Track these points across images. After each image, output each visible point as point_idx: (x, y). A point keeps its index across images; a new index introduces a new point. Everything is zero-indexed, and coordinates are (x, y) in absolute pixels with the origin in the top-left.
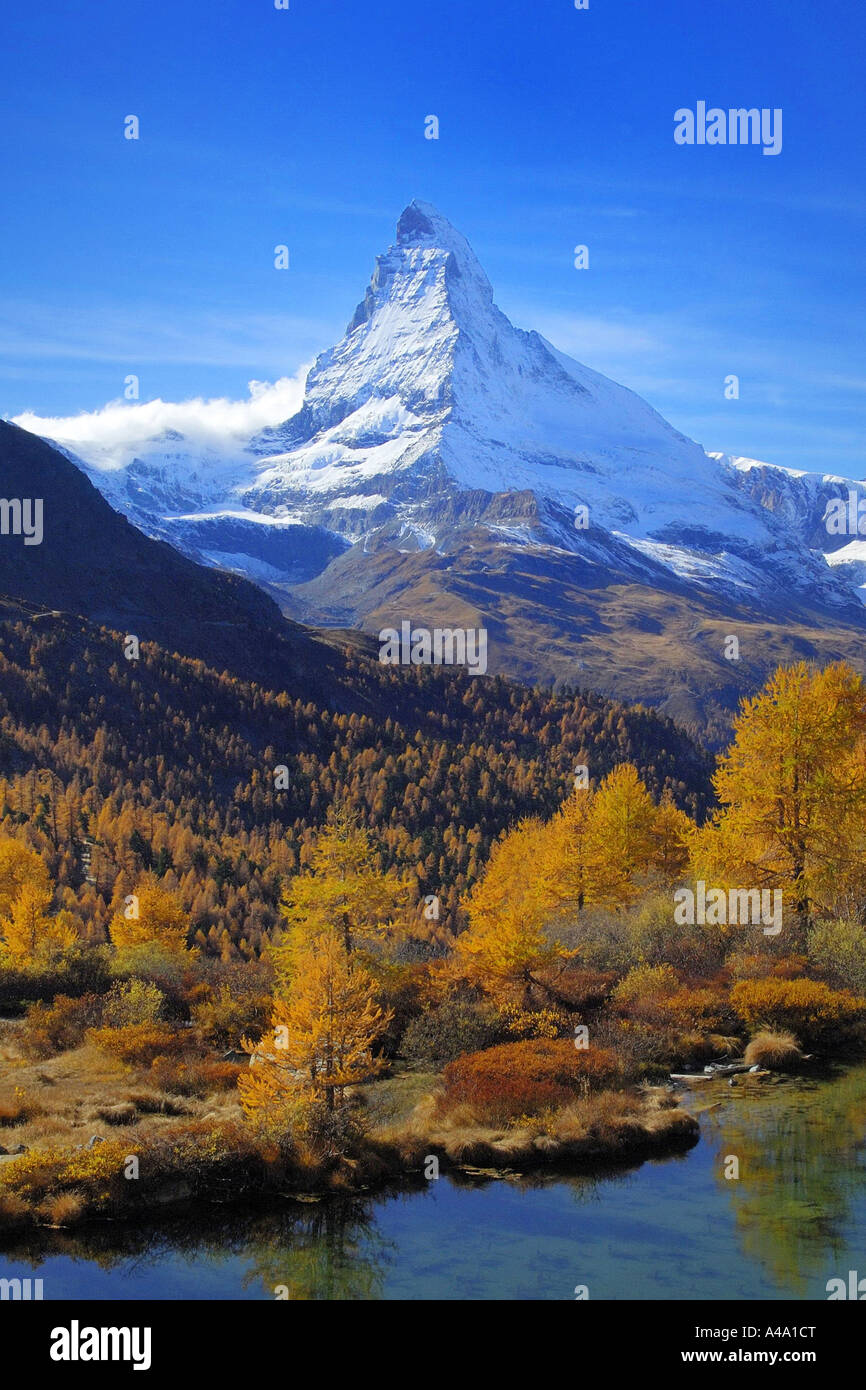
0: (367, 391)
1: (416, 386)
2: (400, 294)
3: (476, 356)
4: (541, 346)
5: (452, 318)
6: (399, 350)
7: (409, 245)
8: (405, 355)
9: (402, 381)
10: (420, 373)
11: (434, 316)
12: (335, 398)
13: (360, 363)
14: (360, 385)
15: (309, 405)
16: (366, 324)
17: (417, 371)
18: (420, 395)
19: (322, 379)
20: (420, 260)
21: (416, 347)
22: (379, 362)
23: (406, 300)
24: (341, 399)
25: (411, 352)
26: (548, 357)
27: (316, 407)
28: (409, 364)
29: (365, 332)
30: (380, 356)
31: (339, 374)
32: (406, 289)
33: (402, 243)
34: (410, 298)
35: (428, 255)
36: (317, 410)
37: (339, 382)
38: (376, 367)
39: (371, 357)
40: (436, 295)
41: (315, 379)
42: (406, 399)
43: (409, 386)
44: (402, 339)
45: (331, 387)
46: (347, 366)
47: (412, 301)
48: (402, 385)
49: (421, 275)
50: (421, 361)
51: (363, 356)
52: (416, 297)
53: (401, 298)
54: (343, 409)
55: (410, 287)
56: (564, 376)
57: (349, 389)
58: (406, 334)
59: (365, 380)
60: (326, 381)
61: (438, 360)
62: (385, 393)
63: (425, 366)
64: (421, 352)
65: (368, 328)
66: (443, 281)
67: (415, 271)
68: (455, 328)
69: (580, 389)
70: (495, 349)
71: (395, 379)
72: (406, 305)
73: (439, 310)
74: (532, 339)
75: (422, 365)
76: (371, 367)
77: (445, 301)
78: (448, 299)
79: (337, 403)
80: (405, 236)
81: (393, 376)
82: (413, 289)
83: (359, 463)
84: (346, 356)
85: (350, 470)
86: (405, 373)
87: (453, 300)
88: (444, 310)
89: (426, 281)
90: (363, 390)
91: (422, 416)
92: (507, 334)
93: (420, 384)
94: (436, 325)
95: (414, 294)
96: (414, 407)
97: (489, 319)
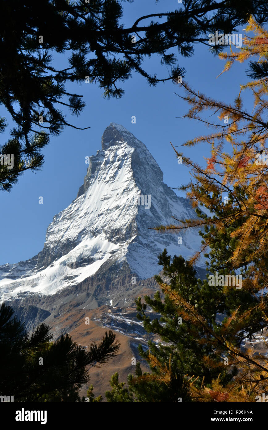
0: (83, 233)
1: (114, 227)
2: (104, 176)
5: (136, 186)
6: (104, 207)
7: (110, 148)
8: (108, 210)
9: (106, 225)
10: (117, 219)
11: (125, 186)
12: (64, 239)
13: (80, 218)
14: (80, 230)
15: (48, 246)
16: (83, 195)
17: (115, 218)
18: (117, 231)
19: (56, 229)
20: (116, 156)
21: (114, 205)
22: (92, 216)
23: (108, 179)
24: (68, 240)
25: (111, 208)
27: (52, 246)
28: (110, 215)
29: (83, 200)
30: (92, 212)
31: (67, 226)
32: (107, 173)
33: (105, 148)
34: (110, 178)
35: (120, 153)
36: (53, 249)
37: (67, 230)
38: (90, 219)
39: (86, 213)
40: (126, 174)
41: (52, 230)
42: (108, 236)
43: (110, 227)
44: (105, 201)
45: (62, 233)
46: (72, 220)
47: (112, 179)
48: (105, 228)
49: (117, 164)
50: (117, 212)
51: (82, 214)
52: (114, 177)
53: (105, 179)
55: (111, 171)
57: (72, 233)
58: (107, 199)
59: (82, 228)
60: (59, 230)
61: (128, 210)
62: (95, 233)
63: (119, 215)
64: (117, 207)
65: (85, 197)
66: (130, 166)
67: (113, 162)
68: (138, 191)
71: (102, 224)
72: (108, 182)
73: (128, 182)
75: (118, 215)
76: (86, 219)
77: (131, 177)
78: (134, 175)
79: (65, 242)
80: (107, 144)
81: (100, 222)
82: (111, 173)
83: (78, 276)
84: (71, 215)
85: (72, 281)
86: (107, 220)
87: (137, 175)
88: (131, 182)
89: (120, 167)
90: (81, 233)
91: (119, 244)
92: (174, 200)
93: (117, 225)
94: (126, 190)
95: (112, 175)
96: (113, 239)
97: (161, 189)
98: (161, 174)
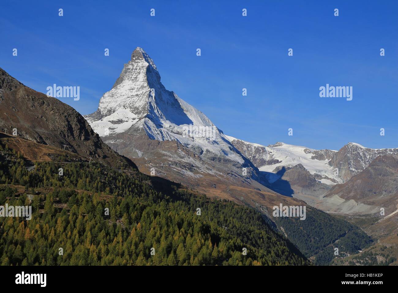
0: (120, 106)
1: (135, 106)
2: (131, 76)
3: (155, 98)
4: (174, 96)
5: (148, 85)
7: (135, 61)
8: (132, 96)
9: (131, 104)
11: (142, 84)
12: (109, 107)
13: (117, 97)
15: (100, 109)
16: (120, 85)
17: (136, 101)
18: (136, 108)
19: (104, 101)
20: (138, 66)
21: (136, 93)
22: (124, 97)
23: (133, 78)
24: (111, 108)
25: (134, 95)
26: (176, 100)
28: (133, 99)
29: (119, 87)
31: (110, 100)
32: (133, 75)
33: (133, 60)
35: (140, 65)
36: (102, 111)
37: (110, 102)
39: (121, 95)
40: (142, 77)
41: (102, 101)
42: (132, 110)
43: (133, 105)
44: (131, 91)
45: (108, 104)
46: (113, 98)
47: (135, 79)
49: (138, 70)
51: (118, 95)
53: (131, 78)
54: (110, 112)
57: (113, 105)
58: (132, 89)
59: (118, 103)
60: (106, 102)
61: (143, 98)
62: (125, 107)
64: (137, 95)
66: (145, 73)
67: (136, 69)
68: (149, 88)
69: (186, 111)
70: (160, 96)
71: (129, 103)
72: (133, 80)
74: (172, 94)
75: (137, 99)
76: (121, 98)
77: (146, 79)
79: (109, 109)
80: (134, 58)
82: (135, 75)
83: (116, 129)
84: (113, 94)
85: (113, 131)
86: (131, 101)
88: (145, 83)
89: (139, 73)
90: (118, 106)
91: (137, 115)
92: (164, 92)
93: (137, 105)
94: (143, 87)
95: (135, 77)
96: (134, 112)
97: (159, 86)
98: (160, 77)
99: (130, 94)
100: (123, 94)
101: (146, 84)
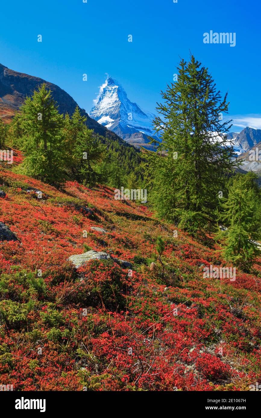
0: (102, 115)
2: (108, 95)
3: (124, 107)
4: (136, 106)
7: (110, 86)
10: (113, 111)
11: (115, 99)
13: (101, 110)
18: (113, 115)
23: (109, 97)
24: (97, 117)
26: (138, 108)
28: (111, 109)
35: (113, 88)
37: (96, 113)
39: (103, 108)
40: (115, 95)
42: (110, 116)
43: (111, 114)
46: (98, 110)
48: (109, 114)
49: (112, 91)
50: (113, 108)
51: (101, 108)
52: (112, 96)
54: (98, 119)
56: (141, 112)
57: (98, 115)
58: (110, 104)
59: (102, 113)
60: (94, 113)
61: (117, 108)
62: (106, 115)
64: (113, 107)
65: (102, 102)
66: (117, 92)
67: (111, 91)
68: (120, 102)
69: (144, 114)
70: (128, 106)
71: (108, 112)
74: (134, 105)
76: (103, 110)
78: (118, 96)
80: (109, 84)
82: (111, 94)
84: (98, 108)
86: (110, 111)
87: (119, 96)
89: (113, 93)
90: (101, 115)
91: (114, 120)
92: (130, 103)
93: (113, 113)
96: (112, 118)
97: (126, 100)
98: (126, 95)
99: (109, 107)
100: (104, 107)
101: (118, 100)
